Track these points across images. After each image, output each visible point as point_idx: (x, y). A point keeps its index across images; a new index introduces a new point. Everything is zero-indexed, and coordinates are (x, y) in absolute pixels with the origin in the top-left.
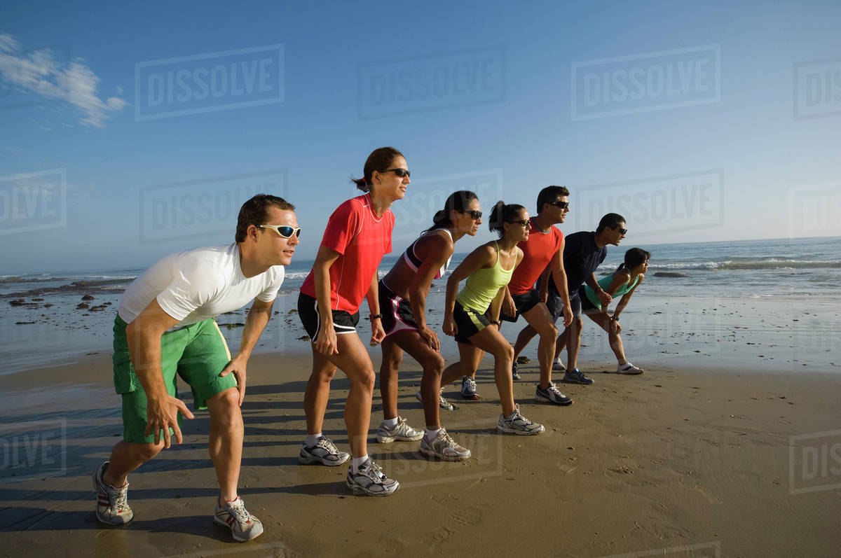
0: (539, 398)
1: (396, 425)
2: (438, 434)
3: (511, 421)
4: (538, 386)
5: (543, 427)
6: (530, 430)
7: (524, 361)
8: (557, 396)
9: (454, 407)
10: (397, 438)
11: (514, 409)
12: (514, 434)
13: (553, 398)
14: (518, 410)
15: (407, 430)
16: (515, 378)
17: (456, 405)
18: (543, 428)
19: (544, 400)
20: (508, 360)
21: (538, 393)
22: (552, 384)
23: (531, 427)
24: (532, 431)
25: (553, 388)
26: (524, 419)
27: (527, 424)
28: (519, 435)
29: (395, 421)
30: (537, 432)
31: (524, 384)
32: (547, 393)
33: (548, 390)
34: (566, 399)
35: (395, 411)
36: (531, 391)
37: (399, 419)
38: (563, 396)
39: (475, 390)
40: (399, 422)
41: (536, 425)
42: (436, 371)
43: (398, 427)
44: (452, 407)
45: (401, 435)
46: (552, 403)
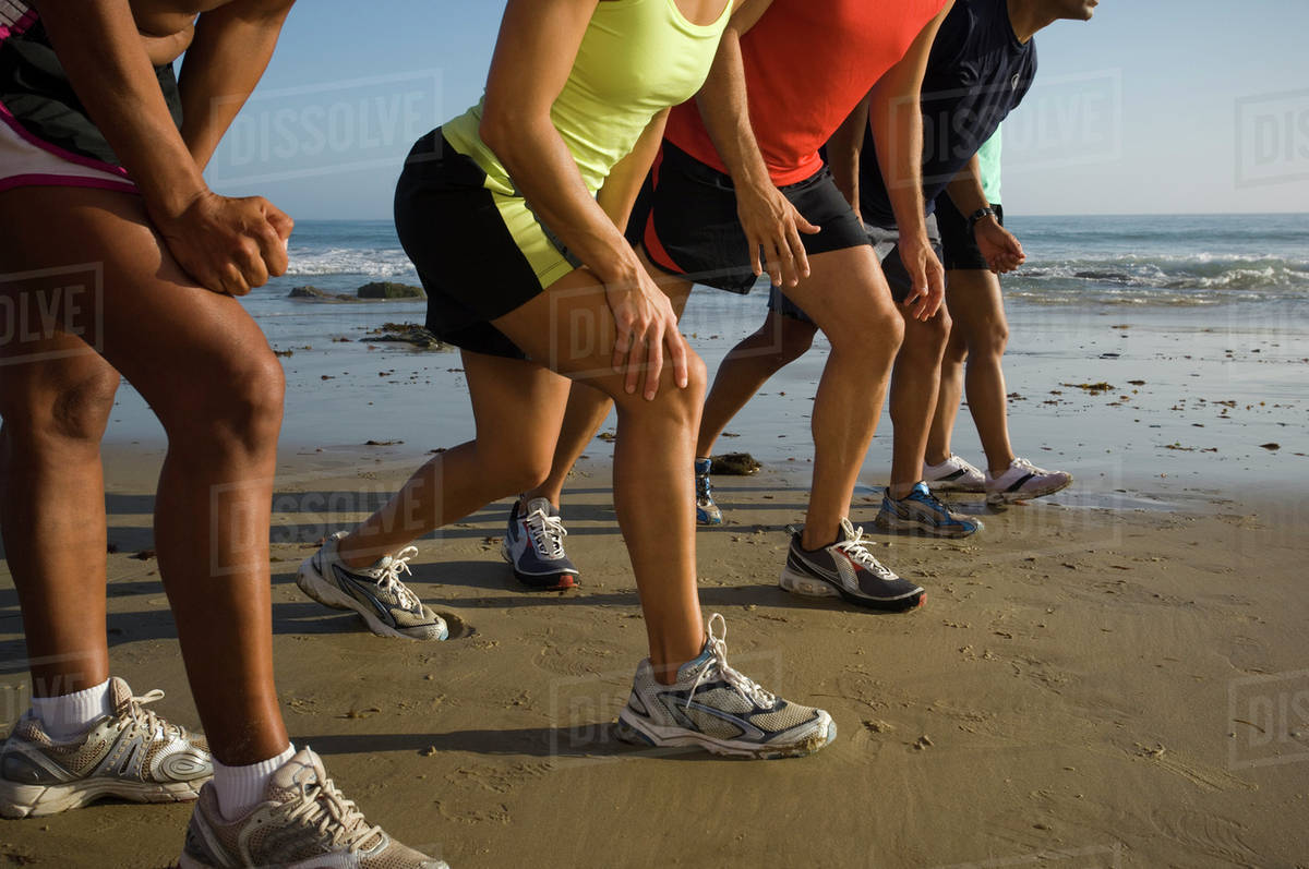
0: (798, 582)
1: (92, 727)
2: (271, 786)
3: (682, 695)
4: (797, 539)
5: (826, 719)
6: (770, 734)
7: (737, 466)
8: (864, 575)
9: (454, 627)
10: (100, 786)
11: (700, 638)
12: (701, 754)
13: (851, 582)
14: (720, 645)
15: (154, 748)
16: (703, 519)
17: (458, 613)
18: (826, 726)
19: (816, 587)
20: (678, 420)
21: (794, 563)
22: (848, 529)
23: (778, 721)
24: (778, 741)
25: (849, 545)
26: (744, 684)
27: (757, 710)
28: (718, 756)
29: (92, 702)
30: (802, 745)
31: (741, 537)
32: (830, 563)
33: (832, 550)
34: (901, 586)
35: (96, 653)
36: (770, 560)
37: (110, 696)
38: (891, 576)
39: (560, 554)
40: (111, 703)
41: (798, 710)
42: (225, 431)
43: (105, 733)
44: (442, 628)
45: (122, 772)
46: (847, 601)
